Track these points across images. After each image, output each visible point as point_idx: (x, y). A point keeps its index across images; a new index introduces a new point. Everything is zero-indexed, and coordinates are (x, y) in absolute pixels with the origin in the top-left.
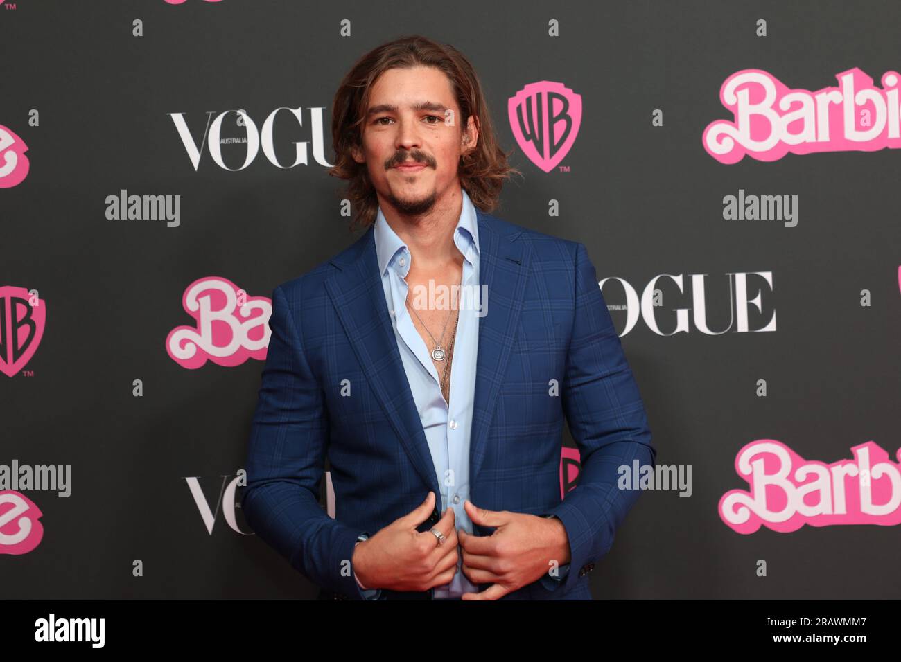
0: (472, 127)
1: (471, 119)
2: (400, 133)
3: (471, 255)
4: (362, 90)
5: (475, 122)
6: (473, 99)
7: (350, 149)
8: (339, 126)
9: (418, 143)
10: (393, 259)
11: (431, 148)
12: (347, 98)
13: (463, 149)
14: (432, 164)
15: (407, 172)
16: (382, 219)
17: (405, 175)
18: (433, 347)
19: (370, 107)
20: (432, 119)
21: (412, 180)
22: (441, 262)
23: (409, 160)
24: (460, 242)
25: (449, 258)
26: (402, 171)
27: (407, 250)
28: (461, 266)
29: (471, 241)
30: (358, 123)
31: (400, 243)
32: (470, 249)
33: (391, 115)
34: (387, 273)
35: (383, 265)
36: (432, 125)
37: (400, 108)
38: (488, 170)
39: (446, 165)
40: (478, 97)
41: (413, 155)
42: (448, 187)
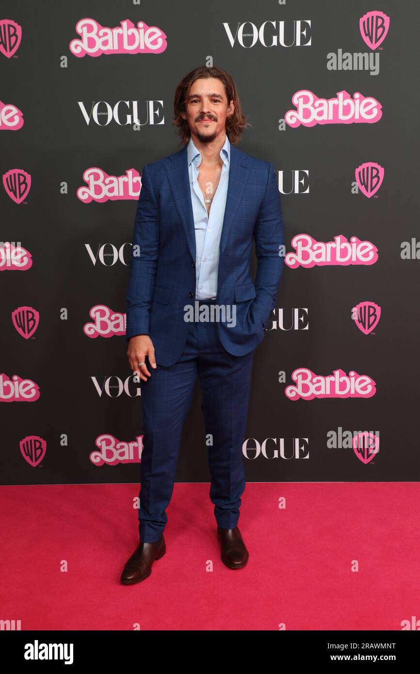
0: (232, 105)
1: (232, 102)
2: (202, 106)
3: (227, 162)
4: (187, 88)
5: (234, 103)
6: (233, 93)
7: (181, 113)
8: (177, 104)
9: (210, 111)
10: (194, 159)
11: (215, 112)
12: (181, 92)
13: (228, 114)
14: (216, 120)
15: (205, 123)
16: (192, 142)
17: (204, 124)
18: (206, 197)
19: (190, 95)
20: (216, 101)
21: (207, 126)
22: (213, 163)
23: (206, 118)
24: (223, 156)
25: (217, 162)
26: (203, 122)
27: (200, 156)
28: (221, 167)
29: (227, 156)
30: (185, 102)
31: (198, 153)
32: (226, 160)
33: (199, 99)
34: (191, 164)
35: (189, 161)
36: (216, 104)
37: (203, 96)
38: (238, 123)
39: (221, 121)
40: (235, 93)
41: (208, 116)
42: (221, 131)
